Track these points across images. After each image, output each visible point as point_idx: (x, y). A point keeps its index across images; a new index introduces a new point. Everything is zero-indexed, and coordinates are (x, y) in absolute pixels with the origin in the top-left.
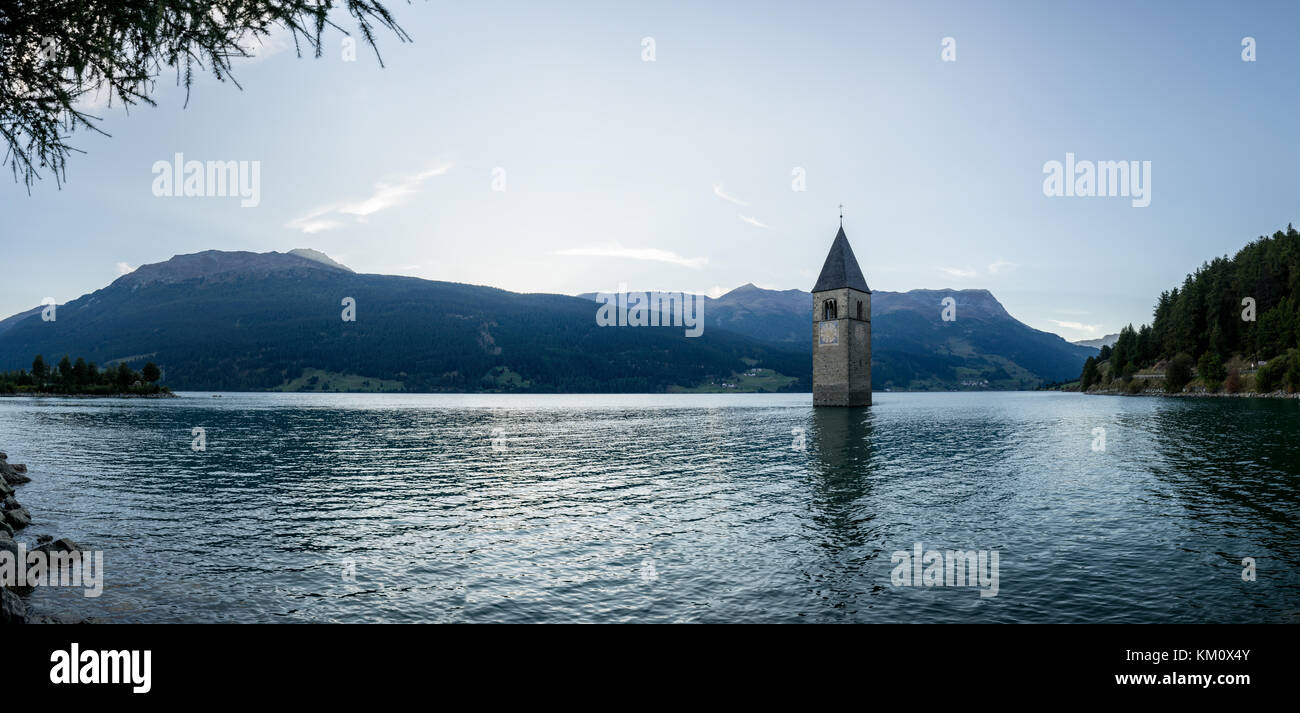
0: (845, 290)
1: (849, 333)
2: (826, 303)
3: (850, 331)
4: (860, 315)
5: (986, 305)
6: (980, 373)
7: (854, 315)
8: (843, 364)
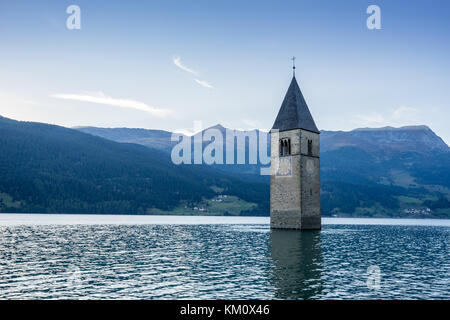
0: (298, 131)
2: (282, 141)
3: (302, 166)
4: (310, 151)
5: (425, 139)
6: (421, 202)
7: (306, 152)
8: (296, 193)
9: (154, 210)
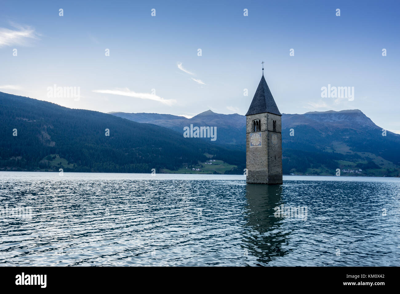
0: (266, 114)
1: (268, 140)
2: (254, 122)
3: (269, 139)
4: (275, 129)
5: (358, 120)
6: (355, 165)
7: (271, 128)
8: (265, 158)
9: (165, 170)
